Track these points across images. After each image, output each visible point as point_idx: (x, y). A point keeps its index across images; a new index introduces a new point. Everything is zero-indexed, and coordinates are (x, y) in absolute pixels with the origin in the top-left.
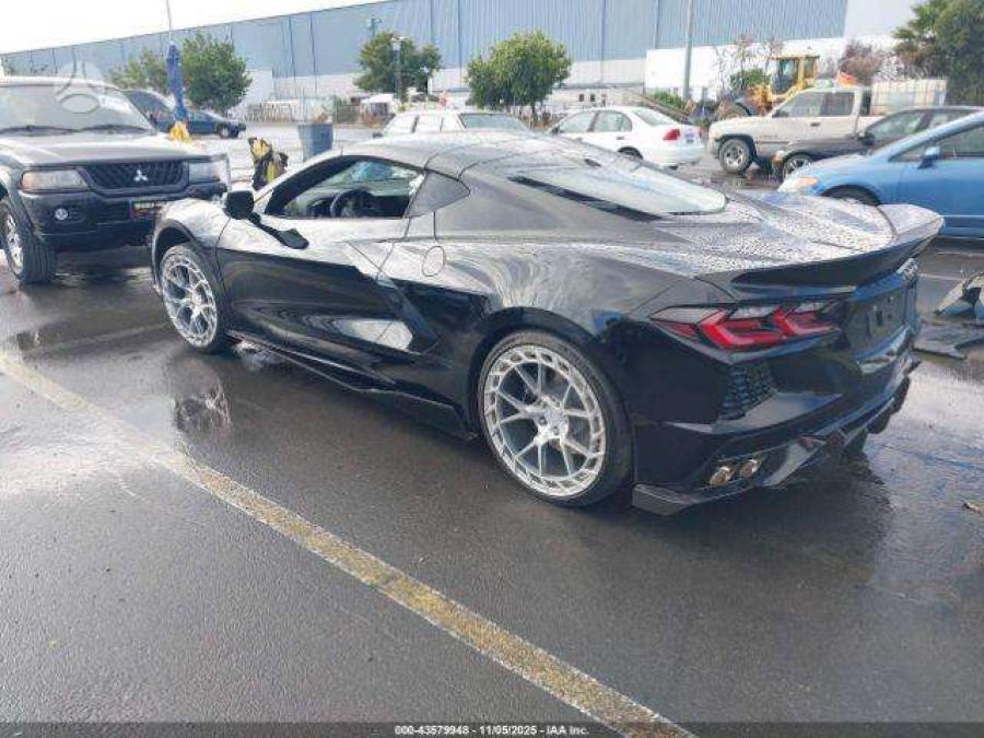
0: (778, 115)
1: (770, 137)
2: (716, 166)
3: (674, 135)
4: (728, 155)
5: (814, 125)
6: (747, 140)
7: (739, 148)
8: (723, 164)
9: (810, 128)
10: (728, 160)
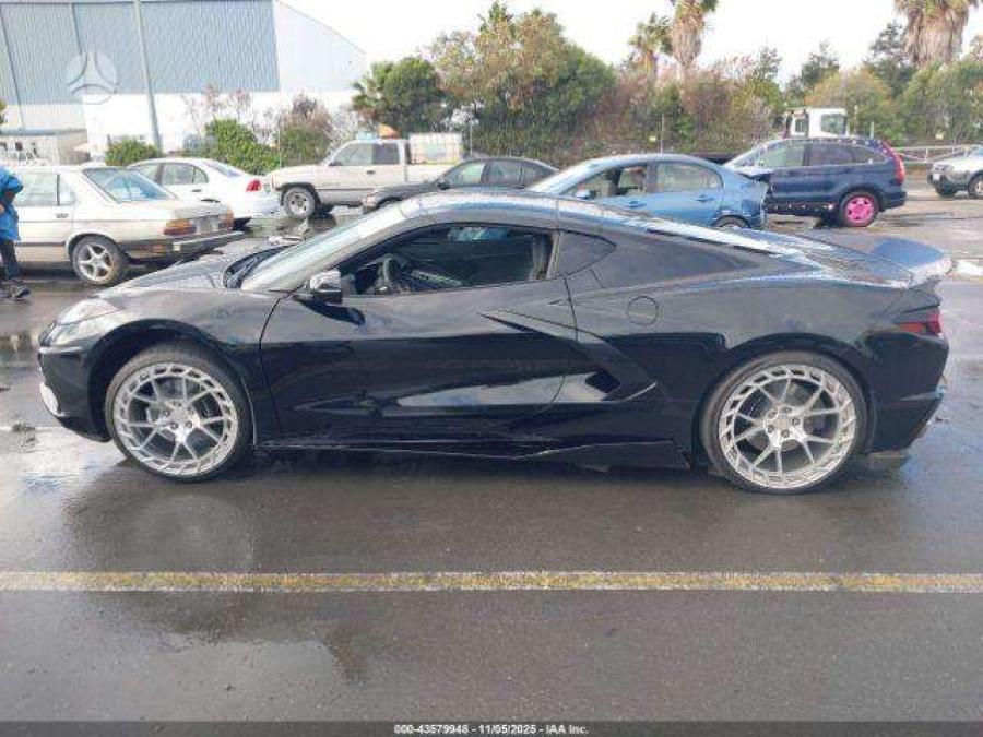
0: (335, 164)
1: (329, 184)
2: (282, 214)
3: (255, 186)
4: (293, 203)
5: (371, 172)
6: (308, 187)
7: (302, 196)
8: (289, 211)
9: (367, 175)
10: (293, 208)
